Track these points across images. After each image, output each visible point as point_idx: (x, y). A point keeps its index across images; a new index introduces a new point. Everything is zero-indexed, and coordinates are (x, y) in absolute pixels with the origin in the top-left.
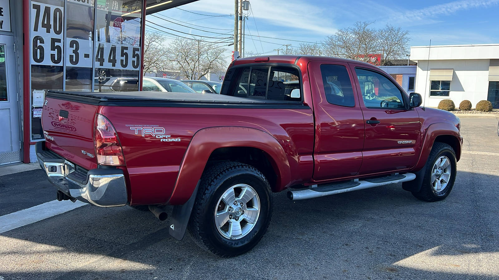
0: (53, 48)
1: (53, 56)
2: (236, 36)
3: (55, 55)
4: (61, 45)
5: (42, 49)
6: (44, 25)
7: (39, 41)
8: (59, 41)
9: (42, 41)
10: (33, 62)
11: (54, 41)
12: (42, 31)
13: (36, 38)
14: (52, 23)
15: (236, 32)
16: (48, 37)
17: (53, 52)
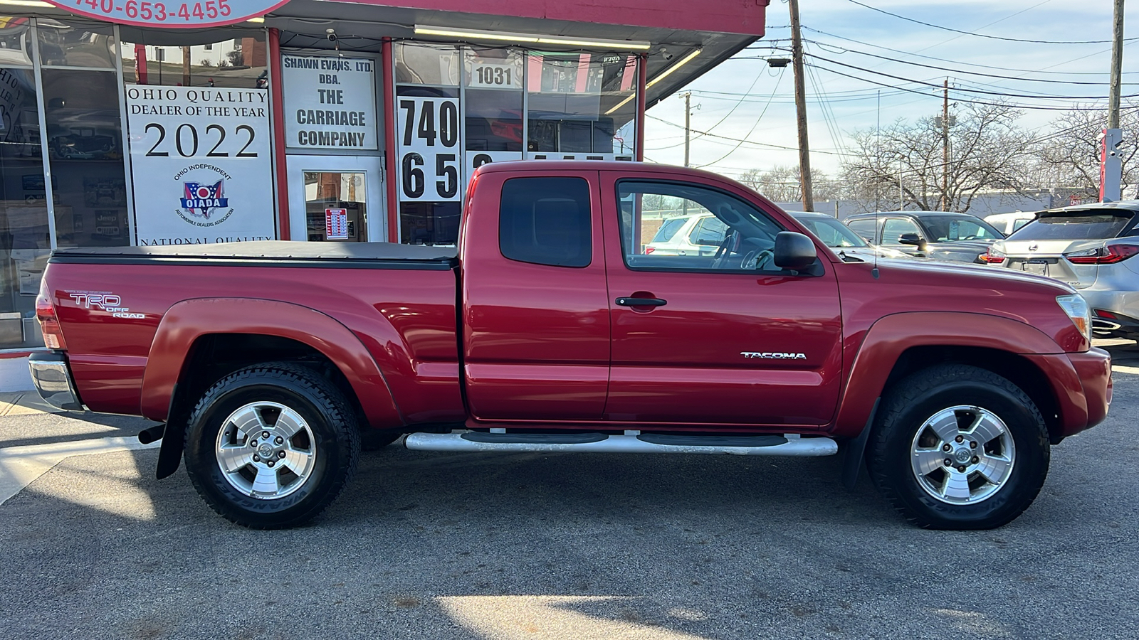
0: (440, 172)
1: (440, 186)
2: (1115, 90)
3: (444, 182)
4: (455, 164)
5: (420, 175)
6: (422, 134)
7: (413, 161)
8: (452, 158)
9: (419, 161)
10: (405, 198)
11: (441, 158)
12: (419, 145)
13: (409, 157)
14: (437, 128)
15: (1116, 77)
16: (429, 154)
17: (440, 179)
